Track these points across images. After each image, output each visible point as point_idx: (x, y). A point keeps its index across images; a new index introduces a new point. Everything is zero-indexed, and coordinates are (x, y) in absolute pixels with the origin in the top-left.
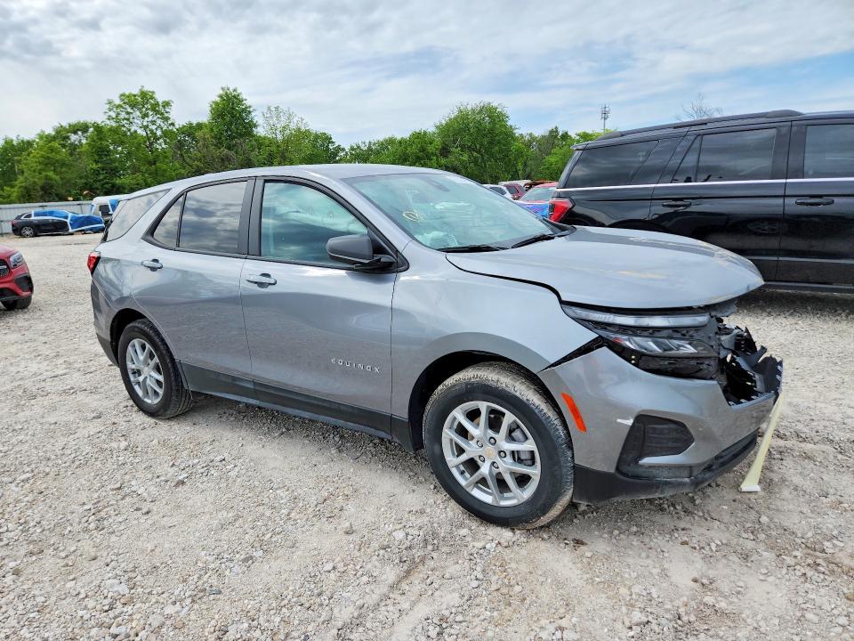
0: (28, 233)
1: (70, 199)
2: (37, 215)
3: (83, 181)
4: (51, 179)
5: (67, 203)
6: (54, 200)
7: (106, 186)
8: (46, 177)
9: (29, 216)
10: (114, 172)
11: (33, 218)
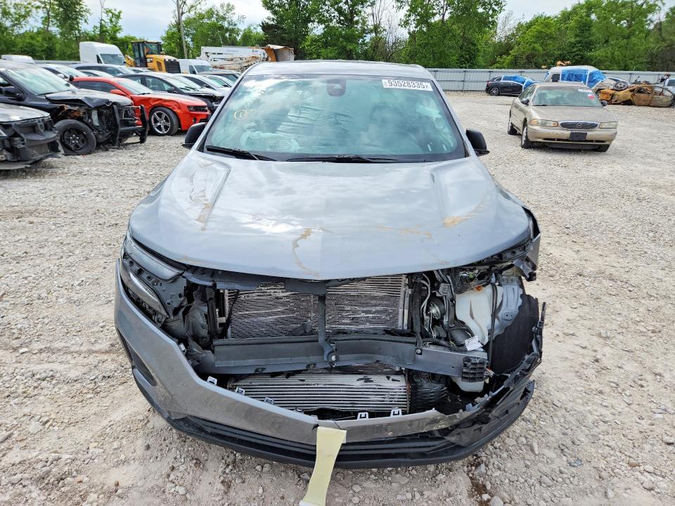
0: (494, 92)
1: (543, 67)
2: (505, 79)
3: (559, 52)
4: (536, 50)
5: (540, 70)
6: (532, 68)
7: (576, 57)
8: (534, 49)
9: (500, 79)
10: (589, 46)
11: (502, 81)
